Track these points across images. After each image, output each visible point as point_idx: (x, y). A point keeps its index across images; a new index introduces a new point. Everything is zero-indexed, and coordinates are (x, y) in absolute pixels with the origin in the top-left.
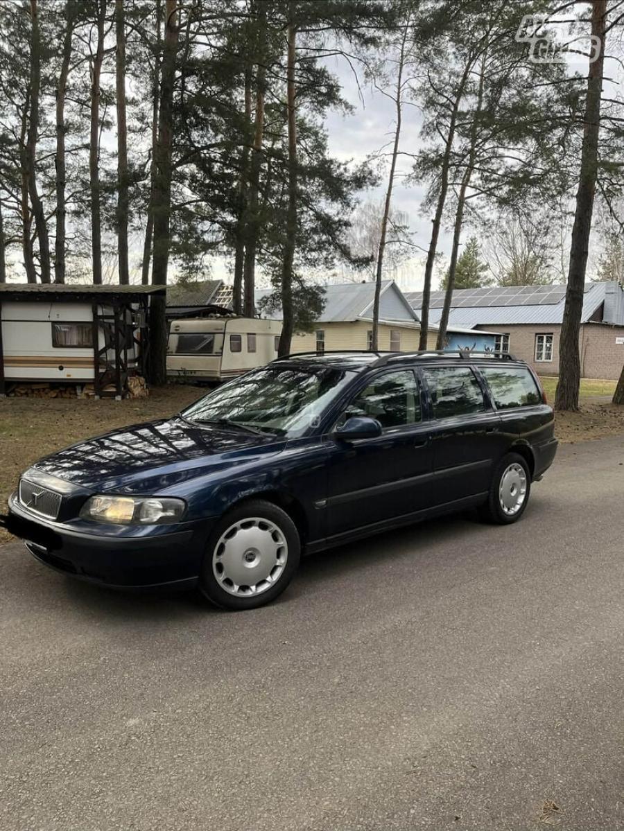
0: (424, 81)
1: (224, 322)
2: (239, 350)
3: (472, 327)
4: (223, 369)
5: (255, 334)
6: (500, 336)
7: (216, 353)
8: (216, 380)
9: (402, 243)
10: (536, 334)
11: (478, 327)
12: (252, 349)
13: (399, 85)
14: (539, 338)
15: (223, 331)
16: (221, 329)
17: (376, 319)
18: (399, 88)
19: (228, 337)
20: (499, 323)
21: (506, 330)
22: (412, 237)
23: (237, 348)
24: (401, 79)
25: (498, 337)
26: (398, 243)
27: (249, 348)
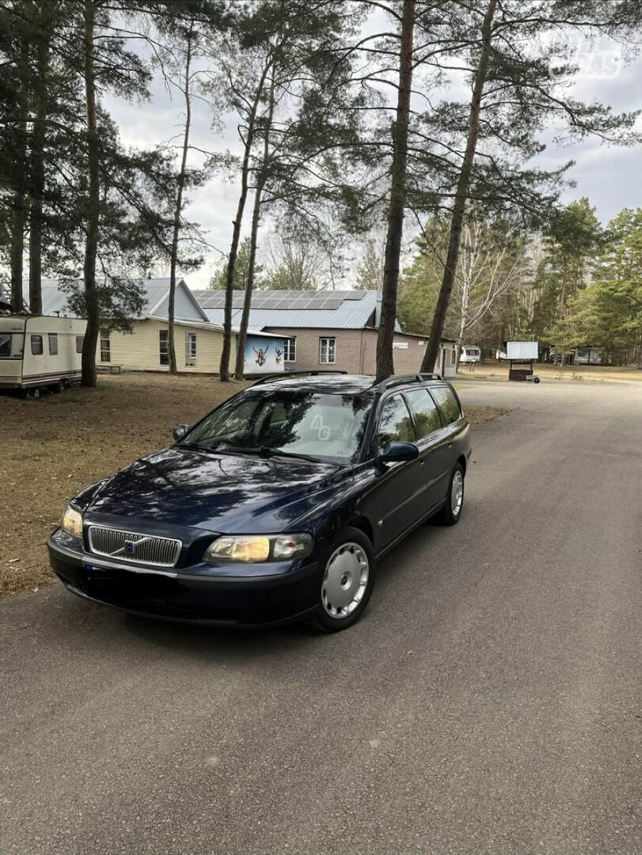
0: (214, 77)
1: (24, 321)
2: (41, 352)
3: (261, 329)
4: (25, 374)
5: (56, 334)
6: (288, 338)
7: (15, 356)
8: (16, 386)
9: (195, 241)
10: (321, 338)
11: (266, 329)
12: (53, 352)
13: (187, 77)
14: (323, 341)
15: (23, 331)
16: (21, 329)
17: (171, 318)
18: (187, 80)
19: (28, 338)
20: (286, 326)
21: (291, 334)
22: (204, 236)
23: (38, 350)
24: (189, 70)
25: (286, 339)
26: (190, 241)
27: (50, 349)
